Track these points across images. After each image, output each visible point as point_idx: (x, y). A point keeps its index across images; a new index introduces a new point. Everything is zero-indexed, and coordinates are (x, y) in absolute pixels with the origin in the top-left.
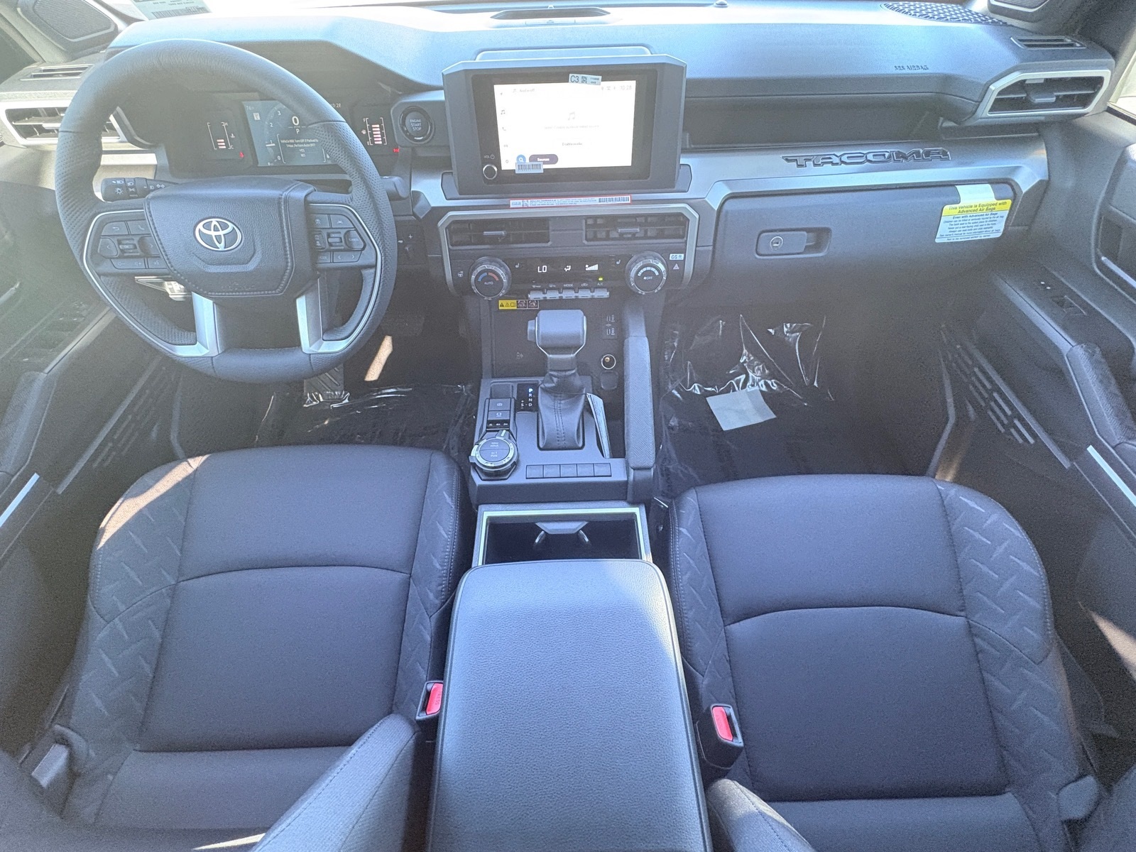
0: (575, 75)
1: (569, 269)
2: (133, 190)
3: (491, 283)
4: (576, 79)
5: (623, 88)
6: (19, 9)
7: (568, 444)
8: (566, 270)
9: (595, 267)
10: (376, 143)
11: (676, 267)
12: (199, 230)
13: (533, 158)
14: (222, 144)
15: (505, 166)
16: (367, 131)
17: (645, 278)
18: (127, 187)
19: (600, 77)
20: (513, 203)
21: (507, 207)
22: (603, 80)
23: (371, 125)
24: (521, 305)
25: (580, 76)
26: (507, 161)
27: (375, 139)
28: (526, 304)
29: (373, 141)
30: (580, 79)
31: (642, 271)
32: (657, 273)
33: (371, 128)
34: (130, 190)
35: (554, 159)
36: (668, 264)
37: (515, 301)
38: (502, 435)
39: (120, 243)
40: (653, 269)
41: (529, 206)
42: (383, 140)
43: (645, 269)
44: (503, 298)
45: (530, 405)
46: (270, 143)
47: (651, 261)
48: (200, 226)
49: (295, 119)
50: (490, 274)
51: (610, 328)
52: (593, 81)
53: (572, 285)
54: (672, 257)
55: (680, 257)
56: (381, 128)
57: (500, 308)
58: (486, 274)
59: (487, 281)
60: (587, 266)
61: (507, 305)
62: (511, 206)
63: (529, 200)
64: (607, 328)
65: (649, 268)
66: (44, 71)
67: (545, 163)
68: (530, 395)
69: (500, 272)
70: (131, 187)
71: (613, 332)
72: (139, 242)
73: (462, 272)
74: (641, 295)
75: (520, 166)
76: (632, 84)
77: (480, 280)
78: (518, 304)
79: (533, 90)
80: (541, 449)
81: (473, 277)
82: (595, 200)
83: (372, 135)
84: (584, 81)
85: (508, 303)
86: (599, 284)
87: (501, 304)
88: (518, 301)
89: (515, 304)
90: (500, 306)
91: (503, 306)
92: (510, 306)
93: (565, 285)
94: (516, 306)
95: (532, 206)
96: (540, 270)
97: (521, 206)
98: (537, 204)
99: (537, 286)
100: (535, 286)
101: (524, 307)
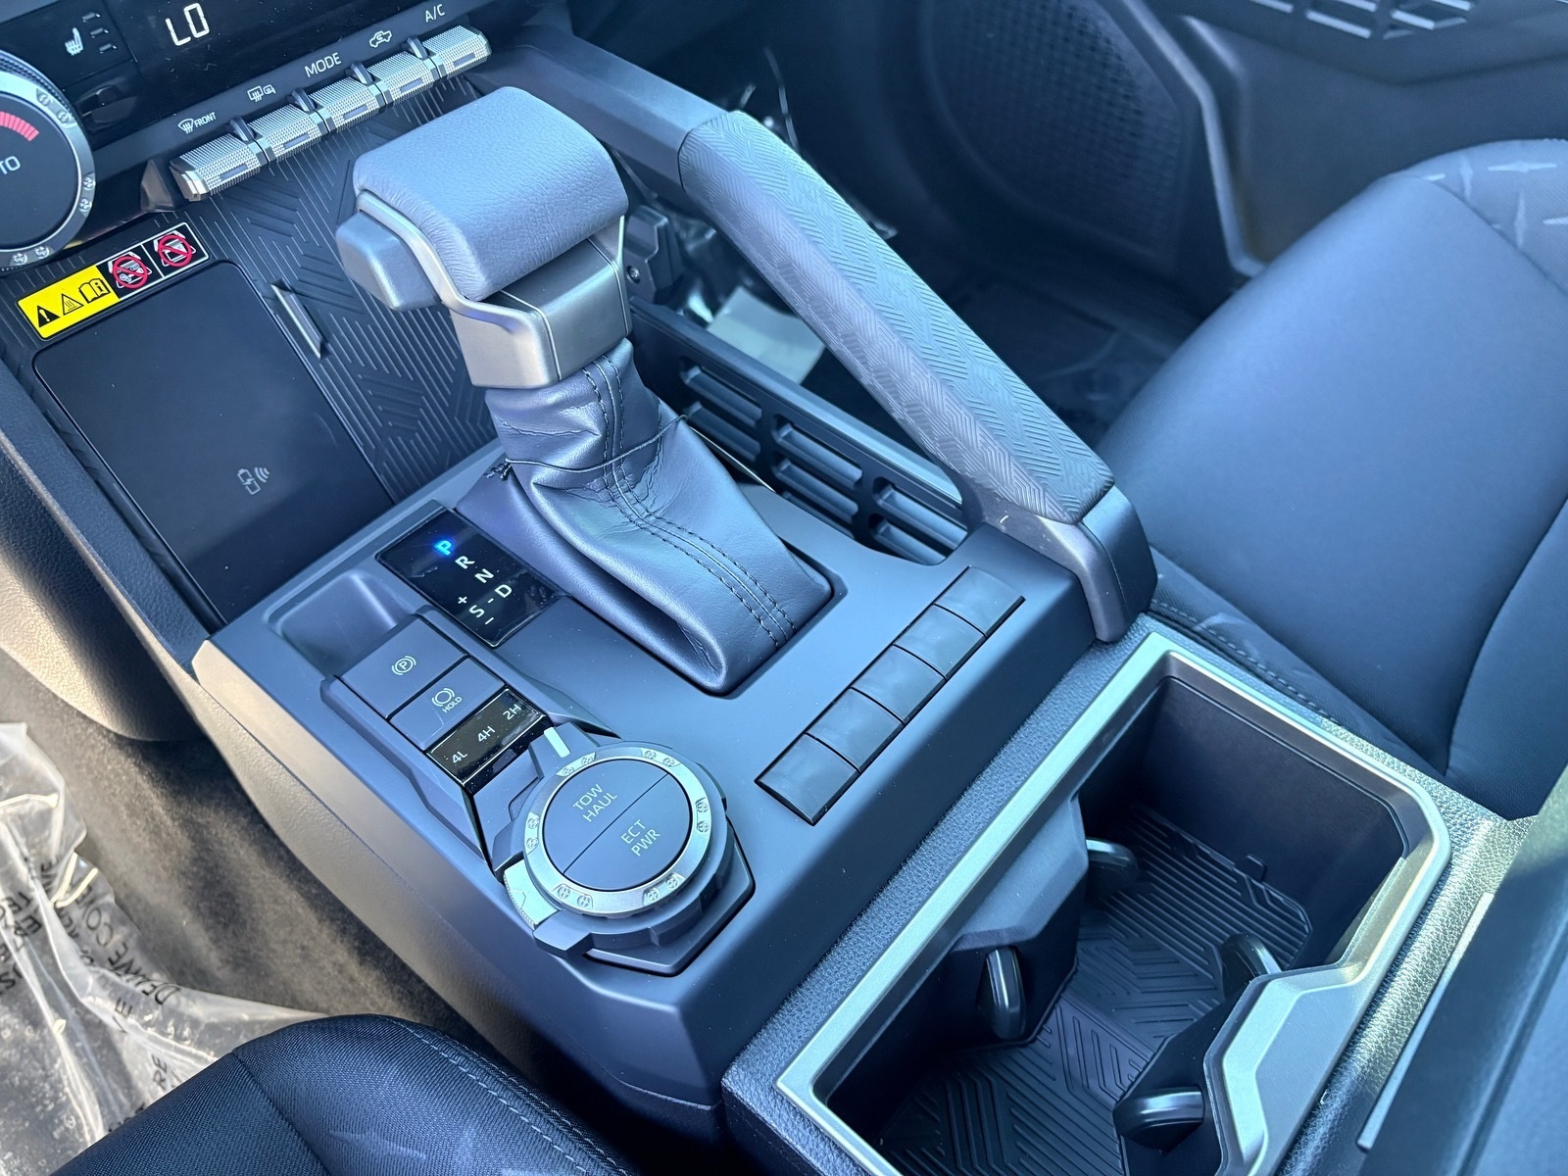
7: (794, 608)
28: (145, 262)
37: (92, 272)
38: (563, 751)
45: (504, 591)
53: (335, 61)
61: (70, 306)
68: (463, 562)
78: (111, 278)
80: (728, 692)
85: (63, 295)
86: (431, 17)
87: (40, 315)
88: (103, 269)
89: (100, 284)
90: (41, 324)
91: (53, 317)
92: (83, 301)
93: (313, 69)
94: (109, 292)
96: (181, 30)
99: (200, 122)
100: (190, 122)
101: (150, 279)
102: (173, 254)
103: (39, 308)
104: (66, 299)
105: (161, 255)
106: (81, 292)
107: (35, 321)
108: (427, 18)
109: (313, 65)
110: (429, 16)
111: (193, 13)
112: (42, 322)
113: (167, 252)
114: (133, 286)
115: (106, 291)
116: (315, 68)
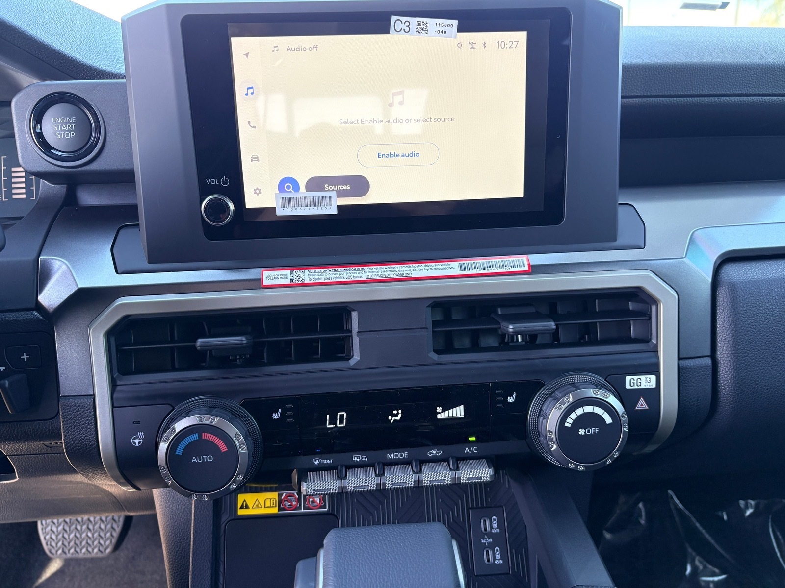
0: (404, 19)
1: (398, 418)
3: (208, 458)
4: (404, 26)
5: (501, 45)
8: (392, 419)
9: (458, 412)
10: (14, 197)
11: (642, 405)
13: (316, 184)
15: (252, 202)
17: (582, 432)
19: (455, 23)
20: (270, 277)
21: (257, 284)
22: (461, 29)
24: (287, 504)
25: (414, 20)
26: (257, 191)
27: (14, 191)
28: (299, 501)
29: (9, 194)
30: (414, 27)
31: (573, 416)
32: (608, 420)
35: (360, 185)
36: (628, 397)
37: (275, 495)
40: (599, 411)
41: (306, 282)
42: (29, 192)
43: (579, 411)
44: (244, 488)
47: (591, 392)
50: (206, 436)
51: (491, 546)
52: (441, 29)
53: (405, 455)
54: (631, 382)
55: (647, 381)
57: (241, 512)
58: (195, 437)
59: (199, 455)
60: (439, 409)
61: (257, 506)
62: (266, 282)
63: (306, 271)
64: (484, 547)
65: (588, 409)
67: (341, 194)
69: (232, 430)
71: (498, 557)
73: (141, 434)
74: (575, 471)
75: (286, 202)
76: (521, 37)
77: (179, 451)
78: (280, 501)
79: (315, 47)
81: (163, 447)
82: (453, 268)
84: (422, 29)
85: (257, 499)
86: (468, 451)
87: (243, 504)
88: (280, 496)
89: (275, 502)
90: (241, 508)
91: (247, 507)
92: (263, 506)
93: (391, 456)
94: (276, 506)
95: (312, 282)
96: (333, 421)
97: (288, 282)
98: (323, 277)
99: (324, 461)
100: (319, 460)
101: (296, 509)
102: (313, 502)
103: (245, 501)
104: (257, 502)
105: (308, 500)
106: (265, 501)
107: (239, 506)
108: (466, 451)
109: (392, 454)
110: (467, 450)
111: (342, 416)
112: (242, 507)
113: (311, 499)
114: (288, 509)
115: (275, 505)
116: (393, 456)
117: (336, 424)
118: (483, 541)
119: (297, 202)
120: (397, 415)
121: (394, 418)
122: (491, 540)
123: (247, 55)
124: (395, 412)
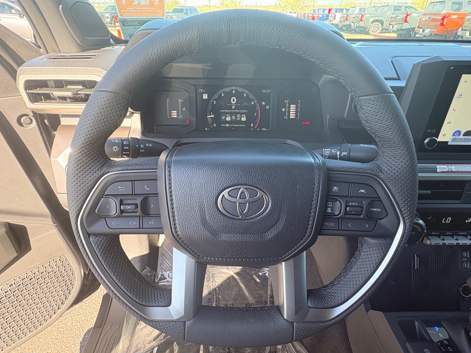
2: (127, 148)
6: (61, 6)
12: (224, 195)
13: (467, 133)
14: (174, 114)
15: (441, 139)
16: (286, 109)
18: (123, 145)
20: (440, 168)
21: (435, 171)
23: (290, 104)
26: (445, 135)
27: (291, 115)
29: (289, 116)
33: (289, 107)
34: (125, 148)
39: (121, 203)
41: (453, 171)
42: (297, 116)
46: (211, 115)
48: (226, 193)
49: (234, 99)
50: (415, 226)
53: (465, 233)
56: (297, 107)
62: (438, 171)
64: (464, 261)
66: (60, 56)
70: (126, 146)
71: (468, 265)
72: (141, 202)
75: (453, 140)
83: (289, 112)
95: (456, 171)
96: (445, 221)
97: (446, 170)
98: (460, 169)
99: (436, 233)
100: (434, 233)
111: (449, 219)
116: (461, 233)
117: (446, 222)
118: (463, 259)
119: (458, 140)
120: (469, 220)
121: (468, 221)
122: (466, 259)
123: (466, 82)
124: (469, 219)
